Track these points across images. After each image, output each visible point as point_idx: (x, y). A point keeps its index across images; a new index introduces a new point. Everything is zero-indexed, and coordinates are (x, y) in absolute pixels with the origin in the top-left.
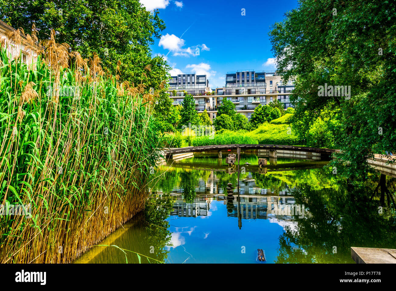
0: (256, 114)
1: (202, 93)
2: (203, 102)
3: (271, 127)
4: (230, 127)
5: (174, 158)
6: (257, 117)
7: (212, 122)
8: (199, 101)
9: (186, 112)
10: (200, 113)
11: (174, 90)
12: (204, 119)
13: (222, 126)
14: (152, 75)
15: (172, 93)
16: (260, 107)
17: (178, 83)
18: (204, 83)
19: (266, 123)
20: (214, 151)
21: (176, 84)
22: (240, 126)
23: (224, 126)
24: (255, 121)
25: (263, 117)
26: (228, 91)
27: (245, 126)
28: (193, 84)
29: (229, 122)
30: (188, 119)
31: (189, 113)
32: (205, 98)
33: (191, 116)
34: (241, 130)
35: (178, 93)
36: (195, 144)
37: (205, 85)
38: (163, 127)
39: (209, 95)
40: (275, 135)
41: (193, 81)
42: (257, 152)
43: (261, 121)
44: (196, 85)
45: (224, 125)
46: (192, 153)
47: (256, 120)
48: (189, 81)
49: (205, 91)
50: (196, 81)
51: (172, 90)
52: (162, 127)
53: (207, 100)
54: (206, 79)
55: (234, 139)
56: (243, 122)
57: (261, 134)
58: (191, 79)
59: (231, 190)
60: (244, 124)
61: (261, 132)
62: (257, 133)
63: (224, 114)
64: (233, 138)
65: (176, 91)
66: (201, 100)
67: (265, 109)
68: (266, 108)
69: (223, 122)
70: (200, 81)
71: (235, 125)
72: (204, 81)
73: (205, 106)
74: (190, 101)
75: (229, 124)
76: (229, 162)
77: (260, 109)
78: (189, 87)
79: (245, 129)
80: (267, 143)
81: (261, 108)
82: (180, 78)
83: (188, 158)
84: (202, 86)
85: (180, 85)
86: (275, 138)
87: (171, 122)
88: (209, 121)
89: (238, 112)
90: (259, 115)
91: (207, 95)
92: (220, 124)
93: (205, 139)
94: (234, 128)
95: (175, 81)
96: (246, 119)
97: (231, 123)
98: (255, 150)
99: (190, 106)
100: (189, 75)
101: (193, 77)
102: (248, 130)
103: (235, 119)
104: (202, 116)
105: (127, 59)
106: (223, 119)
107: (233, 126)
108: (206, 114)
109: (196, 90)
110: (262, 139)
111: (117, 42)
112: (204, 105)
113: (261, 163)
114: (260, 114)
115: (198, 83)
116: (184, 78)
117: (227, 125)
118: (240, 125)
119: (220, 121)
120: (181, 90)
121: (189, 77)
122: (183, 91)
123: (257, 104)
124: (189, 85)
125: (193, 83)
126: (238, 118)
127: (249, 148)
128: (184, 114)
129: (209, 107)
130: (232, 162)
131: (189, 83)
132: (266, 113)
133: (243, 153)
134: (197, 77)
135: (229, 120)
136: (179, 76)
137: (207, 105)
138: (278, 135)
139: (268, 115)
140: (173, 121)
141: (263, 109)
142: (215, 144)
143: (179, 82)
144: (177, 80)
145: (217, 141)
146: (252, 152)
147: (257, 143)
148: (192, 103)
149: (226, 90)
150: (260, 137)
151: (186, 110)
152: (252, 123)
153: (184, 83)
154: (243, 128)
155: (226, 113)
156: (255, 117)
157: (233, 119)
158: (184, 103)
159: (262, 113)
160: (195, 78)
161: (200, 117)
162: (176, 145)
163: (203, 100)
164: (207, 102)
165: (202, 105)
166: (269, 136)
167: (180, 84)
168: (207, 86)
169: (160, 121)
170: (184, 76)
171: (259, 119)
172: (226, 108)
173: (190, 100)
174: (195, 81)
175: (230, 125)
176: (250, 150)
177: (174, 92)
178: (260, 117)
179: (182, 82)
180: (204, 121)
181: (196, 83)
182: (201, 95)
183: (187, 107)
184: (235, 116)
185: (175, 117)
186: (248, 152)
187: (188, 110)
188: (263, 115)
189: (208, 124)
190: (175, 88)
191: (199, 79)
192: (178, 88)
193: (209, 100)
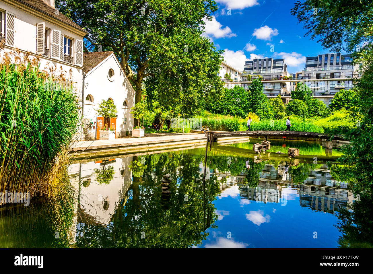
0: (336, 99)
1: (279, 77)
2: (279, 87)
4: (303, 113)
5: (218, 142)
6: (336, 104)
7: (285, 107)
8: (274, 86)
9: (252, 96)
10: (273, 98)
11: (249, 75)
12: (277, 104)
13: (293, 111)
15: (246, 78)
16: (342, 92)
17: (253, 68)
18: (282, 67)
19: (343, 110)
21: (252, 69)
22: (316, 113)
23: (297, 113)
24: (333, 107)
25: (343, 103)
26: (307, 75)
27: (321, 113)
28: (269, 69)
29: (302, 108)
30: (255, 103)
31: (256, 97)
32: (281, 83)
33: (258, 101)
34: (316, 117)
35: (252, 78)
37: (282, 70)
38: (233, 111)
39: (286, 79)
41: (269, 66)
43: (339, 108)
44: (272, 69)
45: (296, 111)
46: (248, 138)
47: (335, 107)
48: (265, 66)
49: (281, 75)
50: (272, 66)
51: (247, 75)
52: (231, 111)
53: (283, 85)
54: (283, 63)
55: (295, 126)
56: (319, 108)
57: (333, 122)
58: (267, 63)
60: (321, 110)
61: (335, 119)
62: (330, 121)
63: (298, 100)
65: (251, 76)
66: (276, 85)
67: (346, 94)
68: (348, 94)
69: (296, 107)
70: (277, 65)
71: (309, 111)
72: (281, 65)
73: (280, 91)
75: (302, 110)
76: (256, 149)
77: (341, 95)
78: (265, 72)
79: (321, 116)
81: (342, 94)
82: (255, 62)
84: (278, 71)
85: (255, 70)
87: (241, 106)
88: (282, 107)
89: (314, 98)
90: (339, 100)
91: (283, 79)
92: (292, 110)
94: (308, 114)
95: (251, 66)
96: (324, 105)
97: (305, 109)
98: (319, 139)
99: (258, 91)
100: (265, 60)
101: (270, 62)
102: (324, 117)
103: (310, 105)
104: (275, 101)
106: (296, 104)
107: (307, 112)
108: (280, 99)
109: (271, 74)
112: (280, 90)
113: (291, 153)
115: (275, 67)
116: (260, 62)
117: (299, 111)
118: (316, 112)
119: (292, 106)
120: (255, 75)
121: (265, 62)
122: (258, 76)
123: (339, 89)
124: (264, 69)
125: (269, 67)
126: (313, 104)
128: (250, 99)
129: (285, 92)
130: (259, 149)
131: (265, 68)
132: (348, 99)
133: (304, 141)
134: (274, 61)
135: (303, 106)
136: (255, 60)
137: (283, 91)
139: (348, 101)
140: (243, 106)
141: (344, 95)
143: (255, 66)
144: (252, 64)
145: (275, 127)
147: (322, 131)
148: (260, 87)
149: (305, 74)
150: (332, 125)
151: (253, 94)
152: (330, 109)
153: (260, 68)
154: (318, 115)
155: (301, 98)
156: (333, 103)
157: (308, 104)
158: (251, 87)
159: (343, 99)
160: (271, 62)
161: (273, 102)
163: (279, 84)
164: (284, 87)
165: (277, 90)
167: (255, 68)
168: (285, 70)
169: (230, 105)
170: (260, 60)
171: (339, 106)
173: (257, 84)
174: (271, 65)
175: (303, 111)
176: (313, 139)
177: (248, 76)
178: (340, 103)
179: (257, 67)
180: (277, 107)
181: (272, 67)
182: (277, 80)
183: (253, 91)
184: (311, 102)
185: (245, 102)
186: (310, 141)
187: (255, 94)
188: (344, 101)
189: (281, 109)
190: (250, 73)
191: (276, 63)
192: (253, 73)
193: (286, 84)
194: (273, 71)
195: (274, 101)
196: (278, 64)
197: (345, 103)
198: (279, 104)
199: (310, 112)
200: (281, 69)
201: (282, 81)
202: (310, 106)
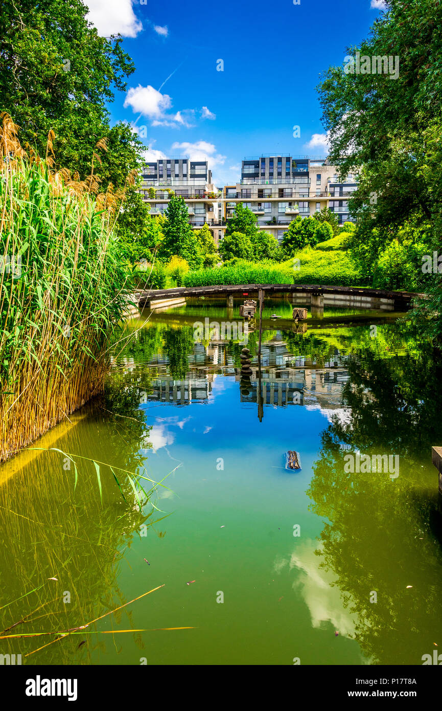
0: (292, 232)
1: (201, 194)
2: (202, 211)
3: (316, 255)
4: (248, 254)
5: (152, 307)
6: (293, 239)
7: (217, 246)
8: (195, 209)
9: (172, 227)
10: (197, 229)
11: (152, 187)
12: (204, 240)
13: (233, 252)
14: (111, 159)
15: (147, 193)
16: (299, 221)
17: (158, 176)
18: (204, 176)
19: (308, 249)
20: (220, 295)
21: (155, 176)
22: (265, 254)
23: (238, 254)
24: (289, 244)
25: (303, 238)
26: (244, 192)
27: (272, 253)
28: (185, 178)
29: (246, 247)
30: (177, 239)
31: (178, 229)
32: (205, 203)
33: (181, 235)
34: (265, 260)
35: (158, 193)
36: (189, 283)
38: (133, 252)
39: (213, 198)
40: (322, 268)
41: (185, 172)
42: (292, 297)
43: (300, 246)
44: (189, 179)
45: (237, 252)
46: (183, 299)
47: (292, 244)
48: (177, 172)
49: (205, 190)
50: (189, 173)
51: (148, 188)
52: (131, 253)
53: (208, 207)
54: (206, 169)
55: (254, 275)
56: (269, 246)
58: (181, 168)
59: (247, 360)
60: (272, 249)
63: (238, 232)
64: (252, 273)
65: (155, 189)
66: (198, 206)
67: (306, 224)
68: (309, 223)
69: (237, 245)
70: (198, 172)
71: (255, 251)
72: (203, 172)
73: (205, 217)
74: (179, 209)
75: (245, 249)
76: (245, 313)
77: (298, 225)
78: (177, 183)
79: (272, 258)
80: (308, 282)
81: (301, 222)
82: (161, 165)
83: (176, 306)
84: (199, 182)
85: (161, 179)
86: (321, 273)
88: (212, 245)
89: (261, 229)
90: (296, 234)
91: (209, 198)
92: (231, 250)
93: (205, 276)
94: (254, 256)
95: (154, 171)
96: (275, 241)
97: (250, 248)
98: (288, 294)
99: (180, 217)
100: (177, 161)
101: (185, 165)
102: (278, 260)
103: (256, 241)
104: (200, 235)
105: (65, 127)
106: (237, 240)
107: (252, 253)
108: (207, 231)
109: (189, 188)
110: (300, 276)
111: (46, 94)
112: (204, 215)
113: (297, 315)
114: (298, 233)
115: (193, 176)
116: (169, 166)
117: (242, 251)
118: (264, 251)
119: (231, 243)
120: (163, 188)
121: (177, 166)
122: (168, 190)
123: (294, 215)
124: (177, 179)
125: (185, 176)
126: (261, 239)
127: (278, 291)
128: (169, 232)
129: (213, 219)
130: (249, 313)
131: (177, 176)
132: (309, 231)
133: (269, 298)
134: (191, 165)
135: (246, 243)
136: (161, 162)
137: (208, 216)
138: (327, 268)
139: (311, 235)
140: (150, 243)
141: (303, 225)
142: (222, 284)
143: (161, 173)
144: (156, 169)
145: (226, 279)
146: (283, 297)
147: (292, 282)
148: (182, 212)
149: (242, 190)
150: (297, 272)
151: (172, 223)
152: (284, 248)
153: (169, 176)
154: (268, 257)
155: (242, 230)
156: (289, 237)
157: (252, 240)
158: (169, 211)
159: (302, 232)
160: (187, 166)
161: (197, 236)
162: (156, 284)
163: (202, 206)
164: (209, 211)
165: (199, 215)
166: (312, 271)
167: (161, 176)
168: (210, 182)
169: (128, 242)
170: (169, 162)
171: (297, 242)
172: (241, 221)
173: (179, 206)
174: (187, 172)
175: (247, 251)
176: (280, 294)
177: (150, 190)
178: (298, 238)
179: (165, 173)
180: (203, 244)
181: (189, 176)
182: (199, 198)
183: (173, 219)
184: (257, 236)
185: (153, 236)
186: (276, 297)
187: (176, 223)
188: (304, 234)
189: (211, 249)
190: (153, 184)
191: (194, 168)
192: (157, 184)
193: (213, 206)
194: (191, 182)
195: (198, 234)
196: (199, 170)
197: (305, 237)
198: (206, 240)
199: (257, 252)
200: (205, 179)
201: (206, 200)
202: (256, 243)
